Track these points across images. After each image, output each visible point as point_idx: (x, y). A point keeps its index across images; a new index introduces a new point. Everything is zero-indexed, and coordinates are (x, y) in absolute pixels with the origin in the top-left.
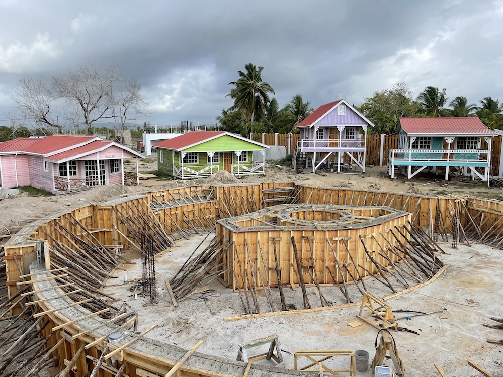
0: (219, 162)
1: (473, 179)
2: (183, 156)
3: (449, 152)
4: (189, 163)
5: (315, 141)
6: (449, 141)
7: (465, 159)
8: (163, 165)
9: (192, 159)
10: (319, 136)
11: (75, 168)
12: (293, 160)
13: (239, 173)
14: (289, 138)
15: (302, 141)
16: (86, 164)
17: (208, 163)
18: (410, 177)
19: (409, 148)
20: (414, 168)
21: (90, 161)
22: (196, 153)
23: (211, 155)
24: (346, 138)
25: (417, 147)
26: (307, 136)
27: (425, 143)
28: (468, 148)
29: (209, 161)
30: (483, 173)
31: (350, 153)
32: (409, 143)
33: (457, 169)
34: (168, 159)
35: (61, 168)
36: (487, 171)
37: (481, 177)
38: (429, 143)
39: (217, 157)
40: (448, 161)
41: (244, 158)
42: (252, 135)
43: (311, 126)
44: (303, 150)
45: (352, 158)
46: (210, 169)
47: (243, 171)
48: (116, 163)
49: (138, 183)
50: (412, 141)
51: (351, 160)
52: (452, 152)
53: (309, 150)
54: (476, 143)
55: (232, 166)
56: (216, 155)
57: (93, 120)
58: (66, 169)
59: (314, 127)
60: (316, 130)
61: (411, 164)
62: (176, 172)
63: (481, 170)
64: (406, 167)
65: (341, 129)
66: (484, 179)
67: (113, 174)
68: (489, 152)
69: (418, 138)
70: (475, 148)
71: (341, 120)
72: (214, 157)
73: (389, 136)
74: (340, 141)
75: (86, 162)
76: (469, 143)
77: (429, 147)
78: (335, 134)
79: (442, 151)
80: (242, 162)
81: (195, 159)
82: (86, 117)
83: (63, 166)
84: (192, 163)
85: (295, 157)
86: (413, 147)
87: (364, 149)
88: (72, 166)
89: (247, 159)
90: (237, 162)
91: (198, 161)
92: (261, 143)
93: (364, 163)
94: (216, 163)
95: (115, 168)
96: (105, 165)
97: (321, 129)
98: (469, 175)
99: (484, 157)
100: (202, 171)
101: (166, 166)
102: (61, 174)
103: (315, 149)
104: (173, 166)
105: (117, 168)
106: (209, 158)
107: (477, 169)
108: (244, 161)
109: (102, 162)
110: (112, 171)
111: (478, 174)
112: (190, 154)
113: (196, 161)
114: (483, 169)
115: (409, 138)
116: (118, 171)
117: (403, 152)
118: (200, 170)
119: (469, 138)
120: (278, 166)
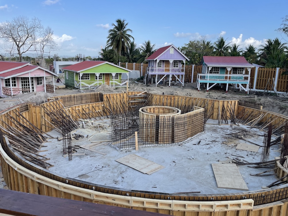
0: (102, 80)
1: (240, 91)
2: (81, 76)
3: (228, 75)
4: (84, 80)
5: (157, 68)
6: (229, 70)
7: (237, 79)
8: (68, 80)
9: (86, 77)
10: (159, 65)
11: (15, 82)
12: (145, 79)
13: (114, 86)
14: (142, 66)
15: (150, 68)
16: (22, 79)
17: (95, 80)
18: (208, 89)
19: (208, 73)
20: (210, 84)
21: (24, 78)
22: (88, 74)
23: (98, 75)
24: (174, 67)
25: (212, 73)
26: (153, 65)
27: (216, 70)
28: (238, 73)
29: (96, 79)
30: (245, 87)
31: (176, 75)
32: (208, 70)
33: (232, 85)
34: (71, 77)
35: (6, 82)
36: (248, 86)
37: (244, 89)
38: (218, 70)
39: (101, 76)
40: (228, 81)
41: (117, 77)
42: (120, 64)
43: (155, 60)
44: (150, 73)
45: (177, 78)
46: (97, 84)
47: (116, 85)
48: (41, 79)
49: (54, 91)
50: (210, 69)
51: (176, 80)
52: (230, 76)
53: (153, 73)
54: (242, 71)
55: (110, 82)
56: (100, 75)
57: (23, 52)
58: (9, 82)
59: (156, 60)
60: (158, 61)
61: (208, 82)
62: (76, 85)
63: (245, 86)
64: (206, 84)
65: (171, 61)
66: (246, 91)
67: (38, 85)
68: (249, 76)
69: (213, 67)
70: (242, 73)
71: (171, 57)
72: (99, 76)
73: (197, 66)
74: (171, 69)
75: (22, 78)
76: (239, 71)
77: (218, 73)
78: (168, 65)
79: (225, 75)
80: (115, 79)
81: (88, 77)
82: (18, 50)
83: (8, 80)
84: (86, 80)
85: (146, 77)
86: (210, 73)
87: (184, 73)
88: (13, 80)
89: (119, 78)
90: (112, 79)
91: (90, 78)
92: (126, 68)
93: (183, 81)
94: (100, 80)
95: (39, 82)
96: (33, 80)
97: (160, 61)
98: (238, 88)
99: (246, 78)
100: (93, 85)
101: (70, 81)
102: (6, 85)
103: (157, 73)
104: (75, 81)
105: (41, 82)
106: (96, 77)
107: (242, 85)
108: (117, 79)
109: (32, 78)
110: (38, 84)
111: (243, 88)
112: (85, 74)
113: (88, 79)
114: (246, 85)
115: (208, 68)
116: (42, 84)
117: (205, 75)
118: (91, 84)
119: (239, 68)
120: (136, 82)
